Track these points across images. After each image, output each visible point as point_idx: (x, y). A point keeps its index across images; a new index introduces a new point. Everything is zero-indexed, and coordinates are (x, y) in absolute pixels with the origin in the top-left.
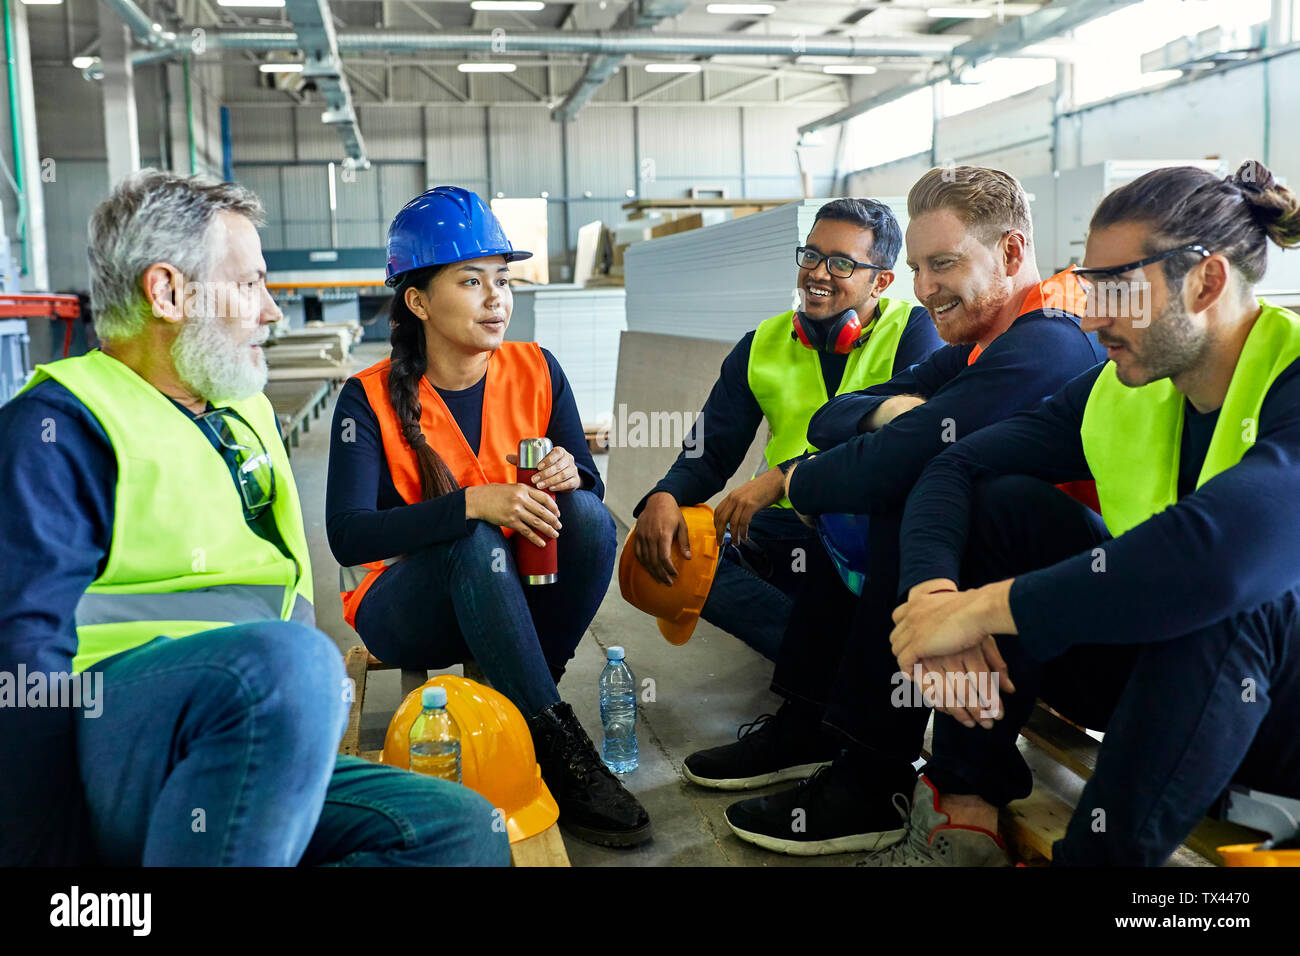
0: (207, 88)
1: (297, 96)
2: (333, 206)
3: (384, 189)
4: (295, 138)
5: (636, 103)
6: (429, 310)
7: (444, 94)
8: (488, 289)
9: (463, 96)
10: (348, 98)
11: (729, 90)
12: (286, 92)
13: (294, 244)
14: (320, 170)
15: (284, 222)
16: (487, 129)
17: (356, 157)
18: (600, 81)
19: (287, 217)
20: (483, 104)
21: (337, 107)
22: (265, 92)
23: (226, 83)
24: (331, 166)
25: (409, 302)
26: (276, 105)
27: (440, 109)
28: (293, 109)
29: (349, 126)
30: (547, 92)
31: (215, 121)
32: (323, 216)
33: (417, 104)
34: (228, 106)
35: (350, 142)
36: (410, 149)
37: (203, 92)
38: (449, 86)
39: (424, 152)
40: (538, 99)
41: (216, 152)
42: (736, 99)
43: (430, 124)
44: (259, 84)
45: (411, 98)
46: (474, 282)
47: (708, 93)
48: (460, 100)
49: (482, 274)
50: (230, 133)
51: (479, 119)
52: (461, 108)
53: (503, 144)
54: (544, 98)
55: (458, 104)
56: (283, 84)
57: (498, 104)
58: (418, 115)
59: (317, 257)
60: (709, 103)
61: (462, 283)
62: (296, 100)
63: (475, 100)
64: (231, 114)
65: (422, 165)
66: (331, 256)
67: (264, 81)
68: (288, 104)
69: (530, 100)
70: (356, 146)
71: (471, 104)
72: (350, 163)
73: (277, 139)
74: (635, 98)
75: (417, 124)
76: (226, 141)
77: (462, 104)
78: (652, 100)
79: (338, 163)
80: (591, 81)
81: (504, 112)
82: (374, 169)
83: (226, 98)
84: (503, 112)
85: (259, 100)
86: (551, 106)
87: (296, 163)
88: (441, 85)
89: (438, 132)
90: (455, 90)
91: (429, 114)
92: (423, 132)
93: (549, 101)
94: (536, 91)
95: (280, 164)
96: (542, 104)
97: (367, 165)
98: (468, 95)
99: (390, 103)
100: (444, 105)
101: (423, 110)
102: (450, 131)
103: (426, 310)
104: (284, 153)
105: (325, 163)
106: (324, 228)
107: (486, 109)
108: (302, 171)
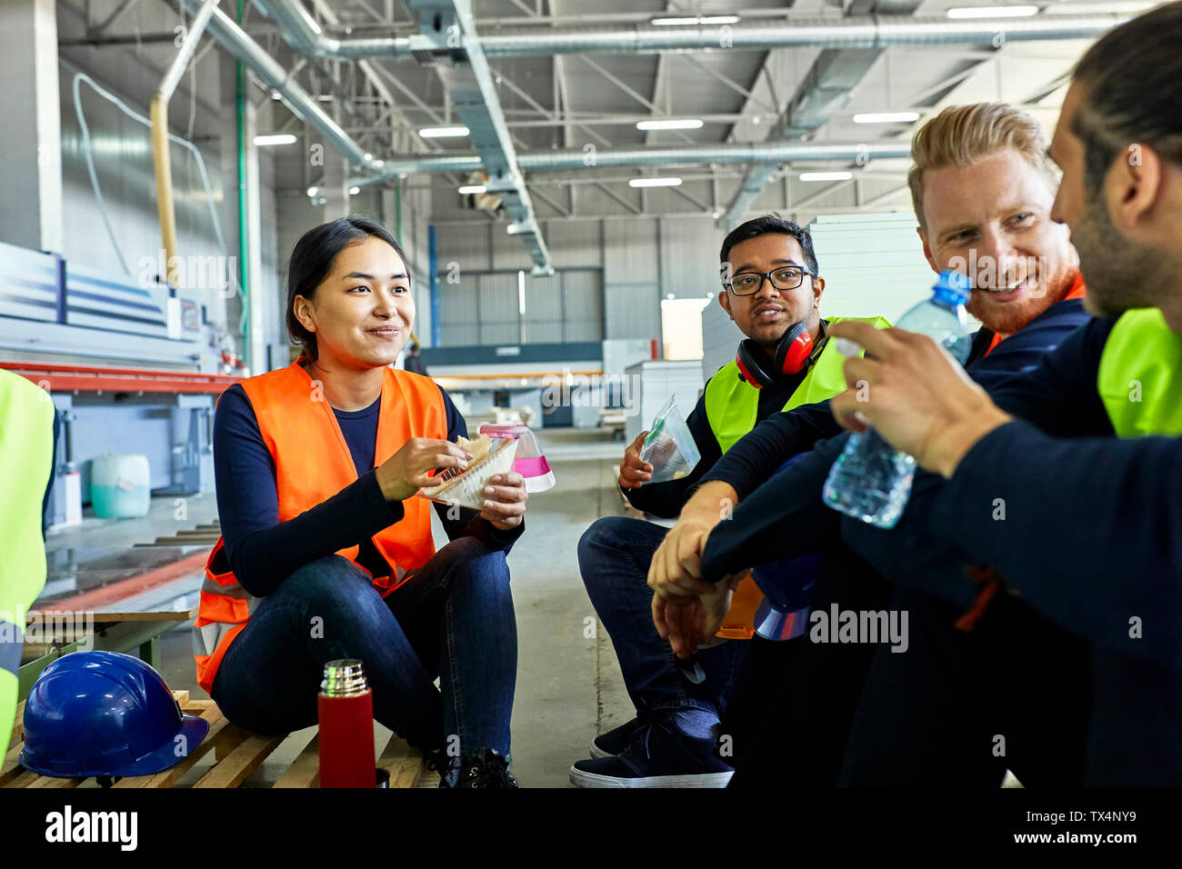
0: (417, 208)
1: (494, 214)
2: (523, 310)
3: (566, 293)
4: (490, 251)
5: (795, 210)
6: (316, 320)
7: (620, 208)
8: (379, 296)
9: (636, 209)
10: (531, 213)
11: (882, 196)
12: (484, 211)
13: (487, 340)
14: (511, 278)
15: (480, 324)
16: (658, 238)
17: (542, 265)
18: (757, 190)
19: (483, 319)
20: (655, 216)
21: (521, 220)
22: (467, 212)
23: (434, 205)
24: (521, 274)
25: (297, 312)
26: (475, 223)
27: (616, 222)
28: (490, 227)
29: (532, 237)
30: (713, 204)
31: (423, 238)
32: (513, 318)
33: (596, 218)
34: (436, 225)
35: (535, 252)
36: (589, 257)
37: (414, 212)
38: (625, 201)
39: (602, 259)
40: (704, 210)
41: (424, 263)
42: (889, 204)
43: (608, 235)
44: (461, 205)
45: (592, 213)
46: (362, 289)
47: (862, 198)
48: (635, 213)
49: (372, 281)
50: (437, 248)
51: (650, 229)
52: (635, 220)
53: (673, 251)
54: (710, 209)
55: (631, 216)
56: (482, 204)
57: (669, 216)
58: (597, 227)
59: (503, 352)
60: (863, 208)
61: (350, 291)
62: (491, 218)
63: (648, 213)
64: (437, 232)
65: (600, 272)
66: (515, 351)
67: (466, 202)
68: (487, 222)
69: (696, 211)
70: (541, 255)
71: (644, 216)
72: (537, 270)
73: (475, 252)
74: (794, 205)
75: (596, 235)
76: (433, 254)
77: (635, 217)
78: (810, 207)
79: (527, 271)
80: (748, 191)
81: (674, 223)
82: (558, 275)
83: (434, 218)
84: (672, 223)
85: (462, 219)
86: (716, 216)
87: (491, 272)
88: (616, 200)
89: (615, 242)
90: (630, 204)
91: (608, 227)
92: (601, 242)
93: (714, 211)
94: (703, 202)
95: (478, 273)
96: (708, 214)
97: (551, 272)
98: (641, 208)
99: (572, 218)
100: (620, 218)
101: (601, 223)
102: (626, 240)
103: (314, 321)
104: (481, 263)
105: (516, 272)
106: (514, 328)
107: (658, 221)
108: (496, 279)
